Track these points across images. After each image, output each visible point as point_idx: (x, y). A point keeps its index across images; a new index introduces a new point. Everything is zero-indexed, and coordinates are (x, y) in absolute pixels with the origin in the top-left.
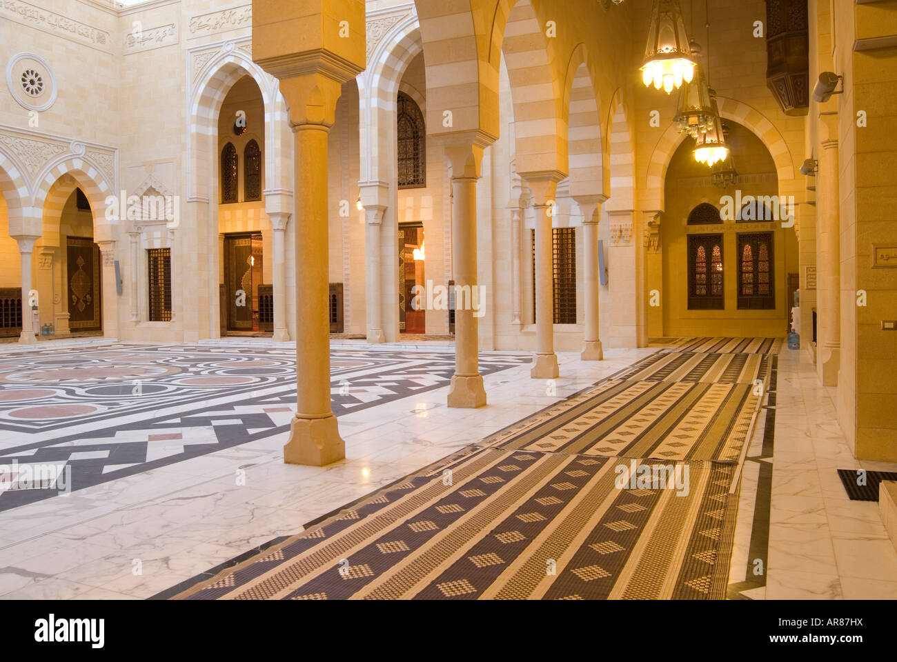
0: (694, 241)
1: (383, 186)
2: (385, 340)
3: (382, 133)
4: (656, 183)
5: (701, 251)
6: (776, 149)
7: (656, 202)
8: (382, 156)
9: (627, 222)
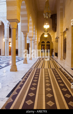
0: (42, 45)
1: (7, 37)
2: (7, 56)
3: (7, 31)
4: (39, 39)
5: (42, 46)
6: (52, 36)
7: (39, 41)
8: (7, 34)
9: (36, 43)
